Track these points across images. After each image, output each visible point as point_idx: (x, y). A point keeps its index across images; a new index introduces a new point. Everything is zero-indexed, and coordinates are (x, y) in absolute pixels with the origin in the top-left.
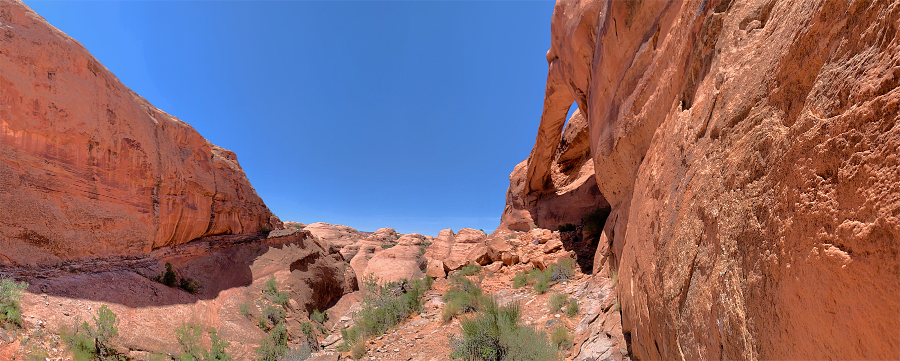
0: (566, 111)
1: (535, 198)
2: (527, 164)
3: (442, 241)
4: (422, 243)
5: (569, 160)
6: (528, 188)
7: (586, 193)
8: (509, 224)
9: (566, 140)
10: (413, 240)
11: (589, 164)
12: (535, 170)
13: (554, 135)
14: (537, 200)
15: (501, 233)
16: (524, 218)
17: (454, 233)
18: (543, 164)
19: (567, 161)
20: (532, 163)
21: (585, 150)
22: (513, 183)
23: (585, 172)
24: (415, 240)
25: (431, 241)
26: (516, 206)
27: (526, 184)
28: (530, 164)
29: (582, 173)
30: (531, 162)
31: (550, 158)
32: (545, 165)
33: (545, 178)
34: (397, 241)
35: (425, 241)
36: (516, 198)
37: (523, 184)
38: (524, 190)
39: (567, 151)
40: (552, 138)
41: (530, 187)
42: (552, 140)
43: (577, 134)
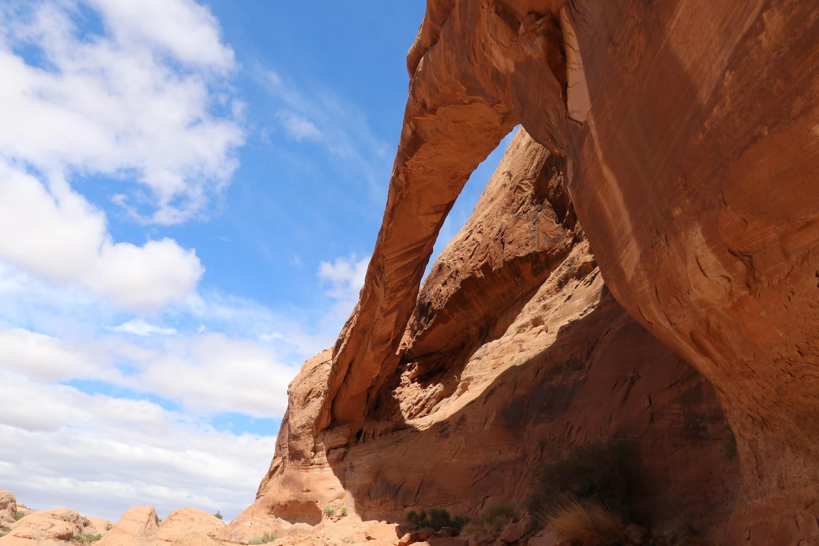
0: (435, 219)
1: (343, 440)
2: (331, 358)
3: (125, 533)
4: (75, 534)
5: (434, 353)
6: (327, 413)
7: (487, 427)
8: (271, 504)
9: (430, 303)
10: (53, 525)
11: (491, 355)
12: (349, 371)
13: (405, 281)
14: (347, 446)
15: (248, 524)
16: (308, 491)
17: (159, 518)
18: (370, 355)
19: (430, 354)
20: (344, 350)
21: (477, 323)
22: (295, 401)
23: (480, 377)
24: (62, 527)
25: (101, 531)
26: (296, 455)
27: (324, 404)
28: (340, 351)
29: (469, 379)
30: (342, 347)
31: (390, 342)
32: (376, 358)
33: (374, 394)
34: (11, 525)
35: (86, 530)
36: (296, 437)
37: (316, 405)
38: (318, 419)
39: (430, 329)
40: (398, 290)
41: (332, 411)
42: (399, 294)
43: (458, 285)
